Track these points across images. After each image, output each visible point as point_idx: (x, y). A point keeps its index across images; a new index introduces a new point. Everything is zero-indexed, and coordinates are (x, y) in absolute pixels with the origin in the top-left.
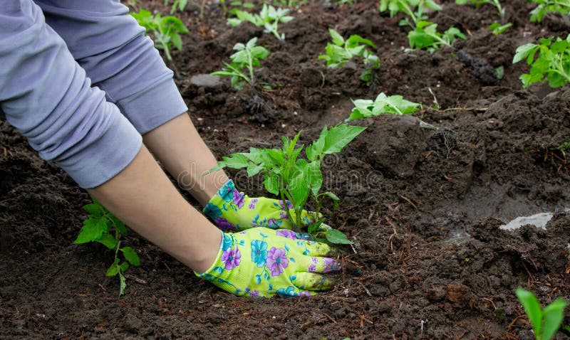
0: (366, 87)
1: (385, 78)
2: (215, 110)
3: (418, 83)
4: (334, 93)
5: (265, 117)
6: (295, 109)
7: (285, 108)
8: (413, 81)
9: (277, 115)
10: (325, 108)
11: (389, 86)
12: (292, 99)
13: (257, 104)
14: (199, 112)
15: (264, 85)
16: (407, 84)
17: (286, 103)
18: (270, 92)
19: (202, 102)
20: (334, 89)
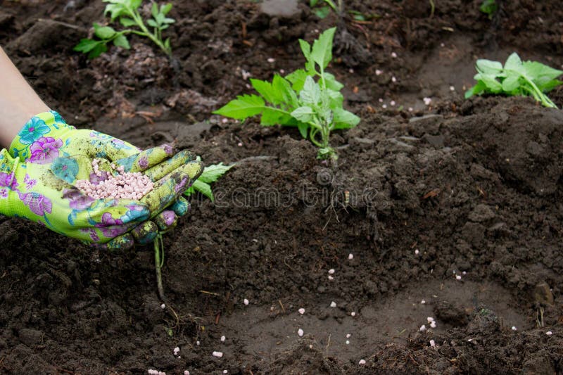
0: (487, 20)
1: (514, 8)
2: (290, 47)
3: (556, 14)
4: (445, 28)
5: (355, 60)
6: (394, 49)
7: (381, 47)
8: (549, 12)
9: (370, 58)
10: (432, 46)
11: (518, 20)
12: (390, 35)
13: (345, 44)
14: (270, 50)
15: (355, 14)
16: (540, 16)
17: (383, 40)
18: (361, 25)
19: (274, 38)
20: (444, 22)
